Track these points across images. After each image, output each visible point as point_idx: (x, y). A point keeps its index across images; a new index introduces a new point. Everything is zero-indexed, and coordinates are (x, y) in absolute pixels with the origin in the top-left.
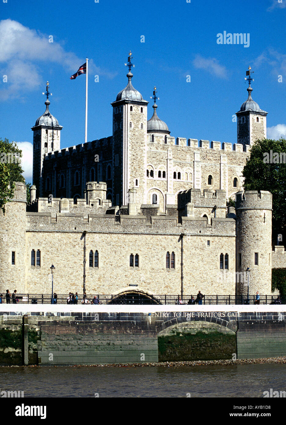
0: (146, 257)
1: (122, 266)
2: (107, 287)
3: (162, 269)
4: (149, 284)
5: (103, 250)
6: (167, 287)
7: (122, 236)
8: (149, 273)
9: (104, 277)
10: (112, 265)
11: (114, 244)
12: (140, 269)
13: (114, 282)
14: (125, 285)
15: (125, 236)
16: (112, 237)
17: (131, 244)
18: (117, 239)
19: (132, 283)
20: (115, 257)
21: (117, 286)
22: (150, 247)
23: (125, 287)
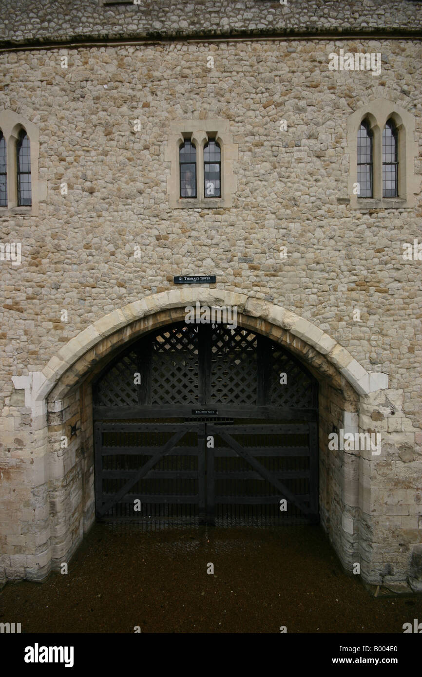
0: (260, 145)
1: (140, 192)
2: (74, 294)
3: (340, 201)
4: (274, 272)
5: (52, 122)
6: (362, 285)
7: (139, 54)
8: (271, 220)
9: (57, 248)
10: (91, 192)
11: (100, 90)
12: (228, 204)
13: (104, 268)
14: (159, 281)
15: (150, 52)
16: (92, 61)
17: (180, 88)
18: (112, 68)
19: (188, 269)
20: (105, 153)
21: (120, 285)
22: (277, 98)
23: (160, 290)
